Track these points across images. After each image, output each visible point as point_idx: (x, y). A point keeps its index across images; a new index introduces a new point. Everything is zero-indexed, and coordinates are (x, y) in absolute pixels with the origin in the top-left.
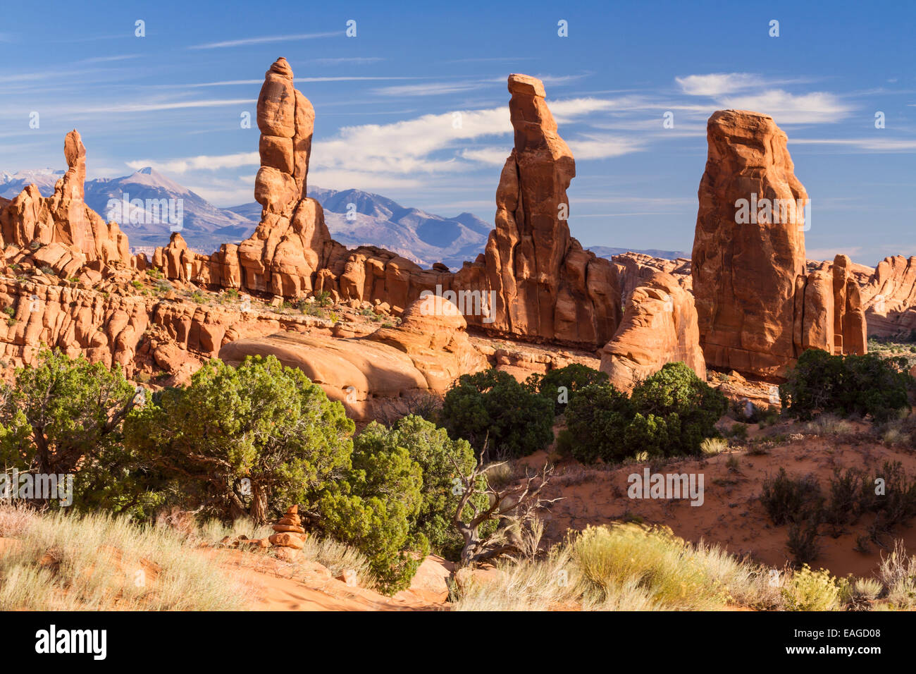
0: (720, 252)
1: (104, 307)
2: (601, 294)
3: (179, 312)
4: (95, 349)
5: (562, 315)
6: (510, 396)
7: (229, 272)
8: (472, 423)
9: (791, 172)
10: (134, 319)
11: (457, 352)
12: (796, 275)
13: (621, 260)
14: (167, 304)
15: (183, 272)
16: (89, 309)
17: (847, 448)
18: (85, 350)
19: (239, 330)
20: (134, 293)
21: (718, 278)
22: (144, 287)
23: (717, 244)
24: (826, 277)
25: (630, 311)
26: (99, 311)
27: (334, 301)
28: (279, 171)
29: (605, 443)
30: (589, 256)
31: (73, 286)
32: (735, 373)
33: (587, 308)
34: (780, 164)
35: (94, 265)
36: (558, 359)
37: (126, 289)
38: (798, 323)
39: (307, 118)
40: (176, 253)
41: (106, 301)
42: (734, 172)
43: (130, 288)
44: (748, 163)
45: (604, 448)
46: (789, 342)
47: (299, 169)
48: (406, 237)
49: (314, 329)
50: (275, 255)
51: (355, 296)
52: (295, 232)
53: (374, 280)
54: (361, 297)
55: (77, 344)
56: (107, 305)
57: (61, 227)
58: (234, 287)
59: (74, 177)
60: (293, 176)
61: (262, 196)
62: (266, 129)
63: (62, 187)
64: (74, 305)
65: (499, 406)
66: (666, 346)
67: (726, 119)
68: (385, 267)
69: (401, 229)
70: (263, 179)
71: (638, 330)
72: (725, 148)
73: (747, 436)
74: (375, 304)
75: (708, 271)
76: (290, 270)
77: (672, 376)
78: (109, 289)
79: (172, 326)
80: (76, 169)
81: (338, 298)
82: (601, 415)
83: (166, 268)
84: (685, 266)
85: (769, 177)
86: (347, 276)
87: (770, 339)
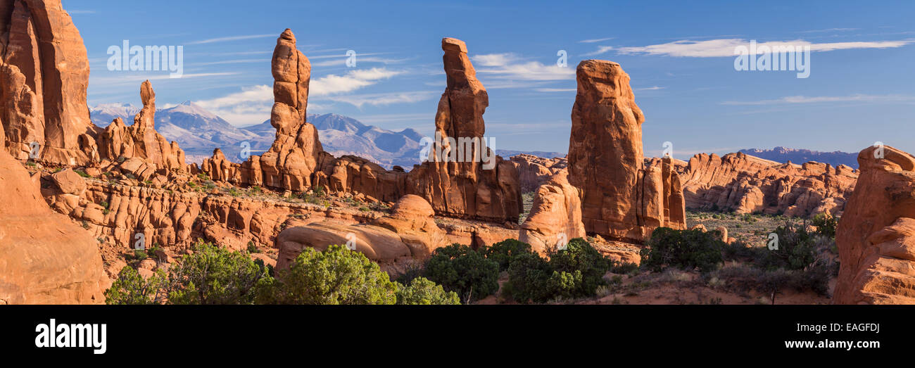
0: (587, 155)
1: (170, 200)
2: (507, 185)
3: (221, 202)
4: (164, 229)
5: (481, 199)
6: (471, 261)
7: (254, 175)
8: (447, 279)
9: (633, 101)
10: (190, 208)
11: (430, 231)
12: (637, 170)
13: (517, 159)
14: (213, 197)
15: (222, 175)
16: (159, 202)
17: (687, 290)
18: (157, 230)
19: (262, 214)
20: (190, 190)
21: (586, 172)
22: (196, 186)
23: (584, 149)
24: (657, 170)
25: (538, 201)
26: (166, 203)
27: (327, 193)
28: (287, 106)
29: (535, 290)
30: (499, 160)
31: (148, 187)
32: (598, 236)
33: (498, 194)
34: (625, 95)
35: (162, 172)
36: (479, 229)
37: (184, 188)
38: (640, 201)
39: (306, 70)
40: (217, 162)
41: (171, 196)
42: (595, 101)
43: (187, 187)
44: (604, 95)
45: (534, 293)
46: (634, 214)
47: (300, 104)
48: (368, 146)
49: (313, 212)
50: (285, 162)
51: (341, 189)
52: (298, 147)
53: (353, 178)
54: (345, 190)
55: (151, 226)
56: (172, 199)
57: (139, 147)
58: (258, 185)
59: (147, 112)
60: (297, 108)
61: (276, 122)
62: (278, 77)
63: (139, 119)
64: (149, 199)
65: (464, 268)
66: (561, 223)
67: (589, 66)
68: (361, 169)
69: (364, 140)
70: (276, 111)
71: (543, 213)
72: (588, 86)
73: (622, 283)
74: (354, 194)
75: (579, 168)
76: (296, 173)
77: (575, 247)
78: (173, 188)
79: (216, 212)
80: (149, 106)
81: (329, 191)
82: (532, 273)
83: (211, 173)
84: (560, 163)
85: (618, 105)
86: (334, 175)
87: (621, 213)
